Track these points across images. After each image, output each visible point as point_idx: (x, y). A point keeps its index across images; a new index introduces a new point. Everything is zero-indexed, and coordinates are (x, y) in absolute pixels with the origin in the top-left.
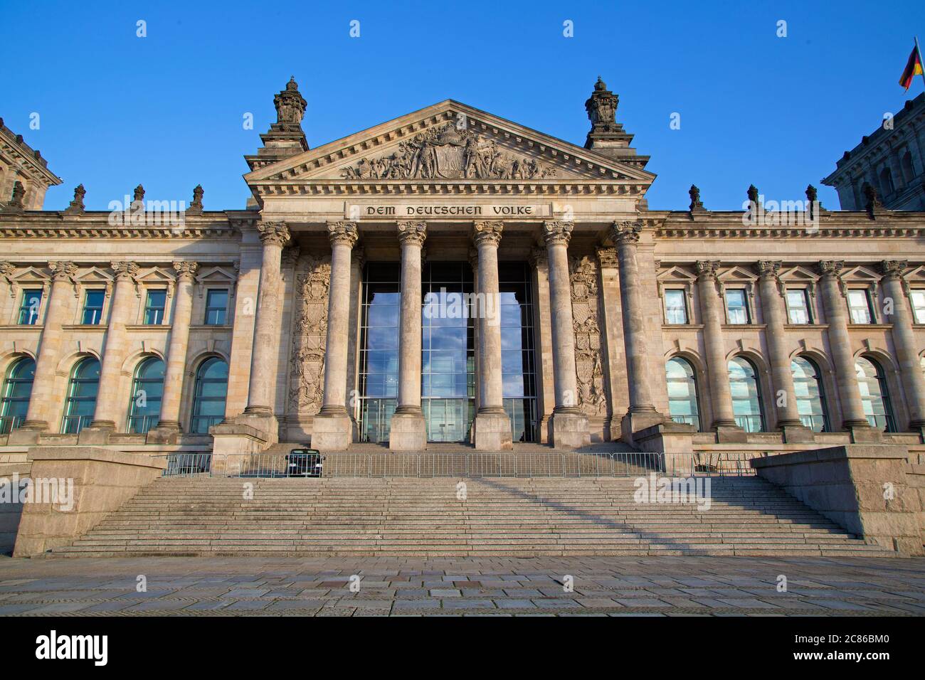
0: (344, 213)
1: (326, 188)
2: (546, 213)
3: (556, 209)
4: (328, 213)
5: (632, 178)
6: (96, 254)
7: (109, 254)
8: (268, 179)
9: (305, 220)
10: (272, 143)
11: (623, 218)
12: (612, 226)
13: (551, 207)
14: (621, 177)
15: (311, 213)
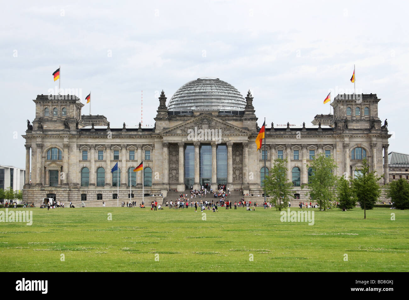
0: (182, 140)
1: (178, 135)
2: (227, 140)
3: (230, 139)
4: (178, 140)
5: (247, 133)
6: (116, 142)
7: (120, 142)
8: (164, 133)
9: (173, 142)
10: (160, 113)
11: (245, 141)
12: (241, 143)
13: (228, 139)
14: (244, 132)
15: (174, 140)
